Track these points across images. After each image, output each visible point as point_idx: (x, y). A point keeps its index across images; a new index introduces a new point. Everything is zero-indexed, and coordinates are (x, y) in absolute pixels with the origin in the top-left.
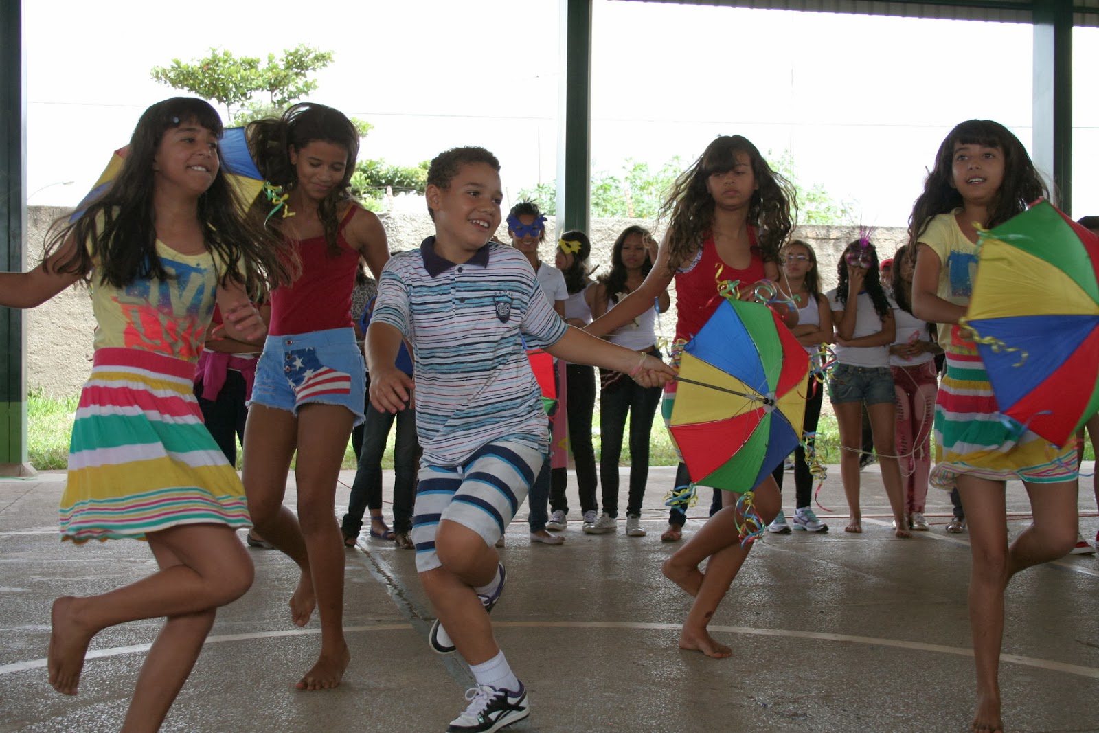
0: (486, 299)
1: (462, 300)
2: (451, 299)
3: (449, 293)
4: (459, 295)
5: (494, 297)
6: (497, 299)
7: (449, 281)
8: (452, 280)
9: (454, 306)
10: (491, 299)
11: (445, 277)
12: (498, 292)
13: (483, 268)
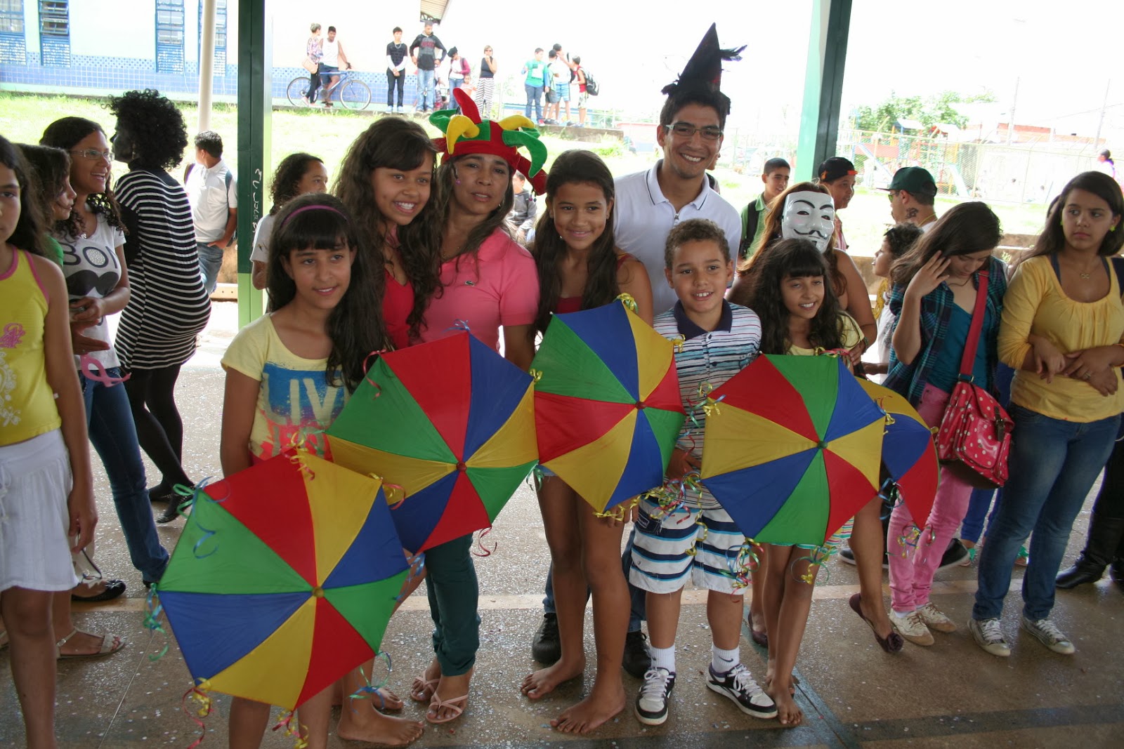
0: (734, 363)
1: (715, 364)
2: (704, 363)
3: (703, 358)
4: (712, 360)
5: (739, 361)
6: (742, 363)
7: (701, 347)
8: (703, 346)
9: (708, 369)
10: (736, 363)
11: (698, 341)
12: (742, 356)
13: (727, 333)
